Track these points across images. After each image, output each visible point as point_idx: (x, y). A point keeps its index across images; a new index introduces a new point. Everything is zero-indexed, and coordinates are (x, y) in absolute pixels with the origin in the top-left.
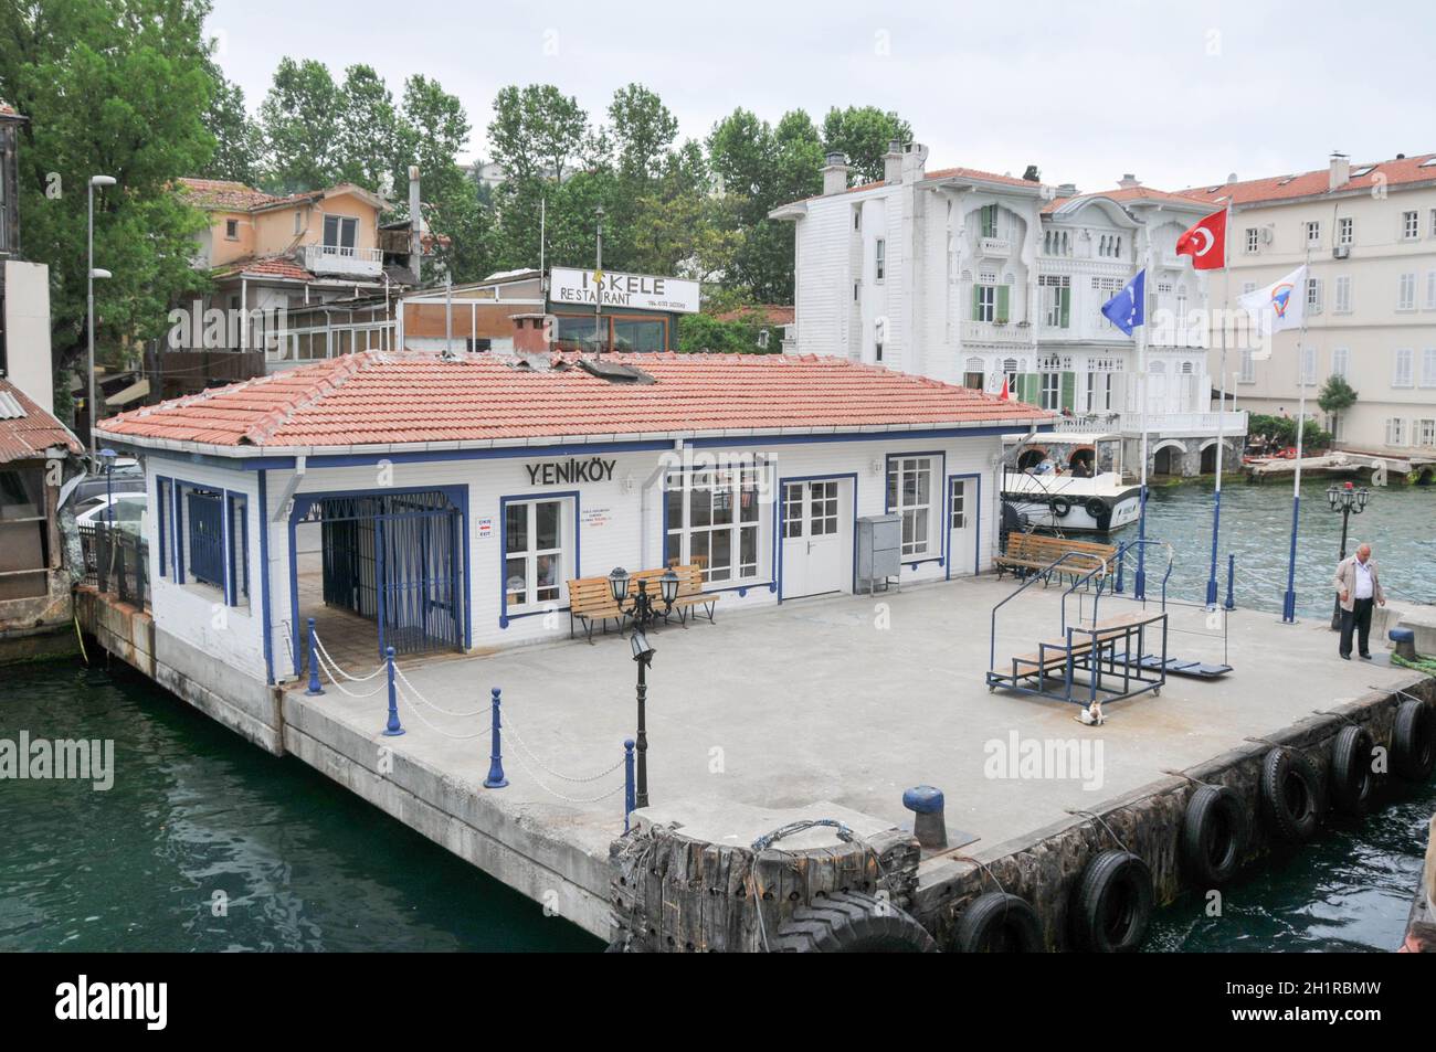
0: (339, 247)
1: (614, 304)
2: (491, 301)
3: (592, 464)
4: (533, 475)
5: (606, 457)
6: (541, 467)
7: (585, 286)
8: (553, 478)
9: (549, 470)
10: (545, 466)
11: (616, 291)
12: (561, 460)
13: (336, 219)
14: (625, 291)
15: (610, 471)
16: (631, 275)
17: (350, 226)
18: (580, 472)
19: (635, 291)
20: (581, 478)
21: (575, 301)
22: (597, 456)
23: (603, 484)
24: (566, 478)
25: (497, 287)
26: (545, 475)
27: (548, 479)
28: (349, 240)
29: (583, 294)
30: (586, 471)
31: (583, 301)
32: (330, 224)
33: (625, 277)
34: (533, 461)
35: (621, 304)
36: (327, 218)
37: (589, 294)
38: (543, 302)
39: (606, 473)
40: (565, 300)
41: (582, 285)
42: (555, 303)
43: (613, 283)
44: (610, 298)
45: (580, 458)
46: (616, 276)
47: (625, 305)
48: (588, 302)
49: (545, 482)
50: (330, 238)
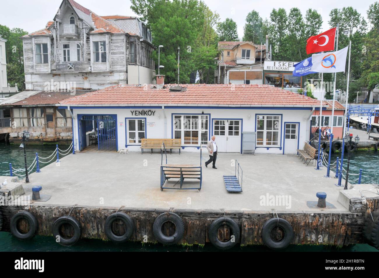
0: (246, 57)
1: (284, 70)
2: (249, 70)
3: (148, 112)
4: (132, 113)
5: (153, 110)
6: (134, 111)
7: (275, 65)
8: (138, 114)
9: (136, 112)
10: (135, 111)
11: (284, 67)
12: (141, 110)
13: (245, 50)
14: (287, 66)
15: (154, 113)
16: (290, 62)
17: (249, 52)
18: (145, 113)
19: (291, 67)
20: (145, 114)
21: (271, 70)
22: (150, 109)
23: (152, 116)
24: (141, 114)
25: (251, 67)
26: (136, 113)
27: (136, 114)
28: (248, 55)
29: (274, 68)
30: (147, 113)
31: (274, 70)
32: (244, 51)
33: (287, 63)
34: (132, 110)
35: (286, 70)
36: (243, 50)
37: (276, 68)
38: (262, 70)
39: (152, 113)
40: (268, 70)
41: (274, 65)
42: (265, 70)
43: (283, 64)
44: (283, 69)
45: (146, 110)
46: (284, 62)
47: (287, 70)
48: (275, 70)
49: (135, 115)
50: (243, 55)
